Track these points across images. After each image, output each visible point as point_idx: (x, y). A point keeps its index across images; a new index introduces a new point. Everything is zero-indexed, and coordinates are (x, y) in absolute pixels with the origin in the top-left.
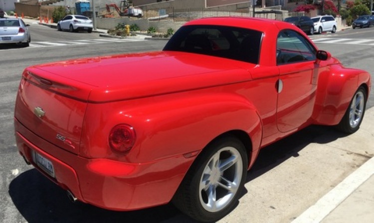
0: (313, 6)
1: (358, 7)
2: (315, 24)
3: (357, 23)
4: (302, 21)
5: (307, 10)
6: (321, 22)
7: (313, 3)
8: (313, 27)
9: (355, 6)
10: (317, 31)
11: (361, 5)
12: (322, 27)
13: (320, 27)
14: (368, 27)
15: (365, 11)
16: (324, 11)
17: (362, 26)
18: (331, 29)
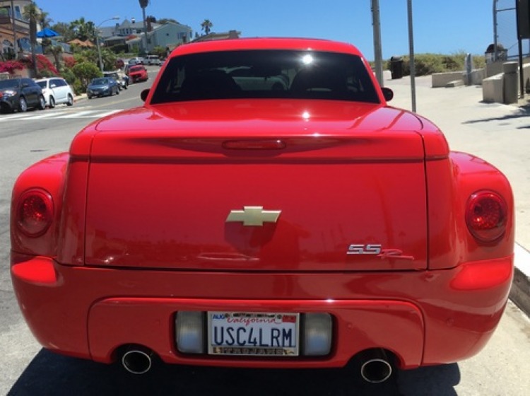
0: (18, 64)
1: (83, 65)
2: (43, 90)
3: (94, 90)
4: (27, 86)
5: (11, 70)
6: (50, 88)
7: (16, 57)
8: (42, 95)
9: (78, 65)
10: (48, 103)
11: (86, 63)
12: (54, 96)
13: (51, 97)
14: (111, 95)
15: (93, 71)
16: (38, 72)
17: (101, 95)
18: (66, 99)
